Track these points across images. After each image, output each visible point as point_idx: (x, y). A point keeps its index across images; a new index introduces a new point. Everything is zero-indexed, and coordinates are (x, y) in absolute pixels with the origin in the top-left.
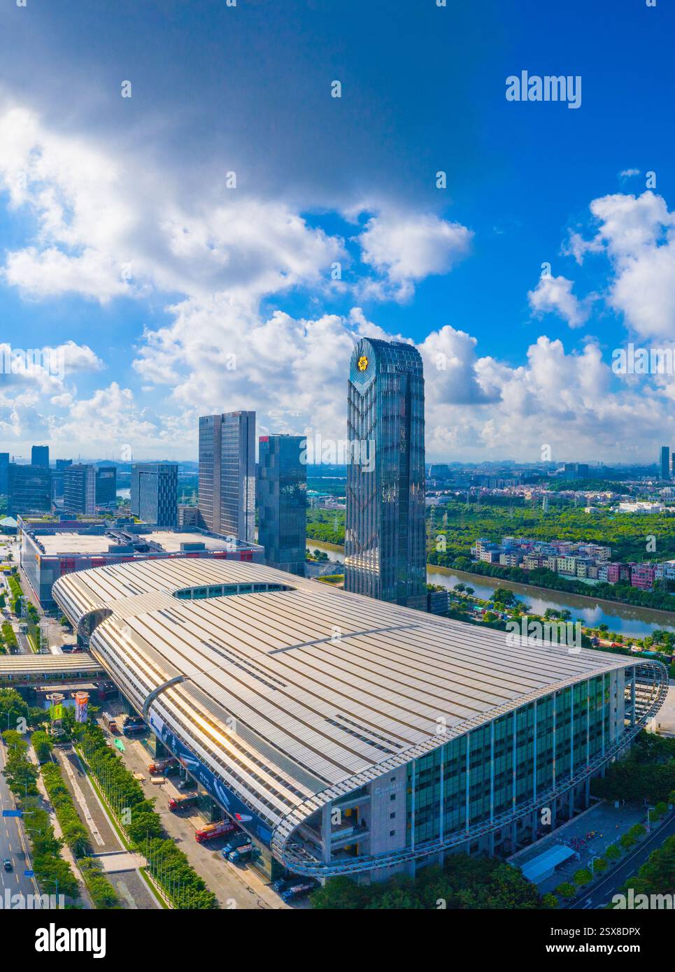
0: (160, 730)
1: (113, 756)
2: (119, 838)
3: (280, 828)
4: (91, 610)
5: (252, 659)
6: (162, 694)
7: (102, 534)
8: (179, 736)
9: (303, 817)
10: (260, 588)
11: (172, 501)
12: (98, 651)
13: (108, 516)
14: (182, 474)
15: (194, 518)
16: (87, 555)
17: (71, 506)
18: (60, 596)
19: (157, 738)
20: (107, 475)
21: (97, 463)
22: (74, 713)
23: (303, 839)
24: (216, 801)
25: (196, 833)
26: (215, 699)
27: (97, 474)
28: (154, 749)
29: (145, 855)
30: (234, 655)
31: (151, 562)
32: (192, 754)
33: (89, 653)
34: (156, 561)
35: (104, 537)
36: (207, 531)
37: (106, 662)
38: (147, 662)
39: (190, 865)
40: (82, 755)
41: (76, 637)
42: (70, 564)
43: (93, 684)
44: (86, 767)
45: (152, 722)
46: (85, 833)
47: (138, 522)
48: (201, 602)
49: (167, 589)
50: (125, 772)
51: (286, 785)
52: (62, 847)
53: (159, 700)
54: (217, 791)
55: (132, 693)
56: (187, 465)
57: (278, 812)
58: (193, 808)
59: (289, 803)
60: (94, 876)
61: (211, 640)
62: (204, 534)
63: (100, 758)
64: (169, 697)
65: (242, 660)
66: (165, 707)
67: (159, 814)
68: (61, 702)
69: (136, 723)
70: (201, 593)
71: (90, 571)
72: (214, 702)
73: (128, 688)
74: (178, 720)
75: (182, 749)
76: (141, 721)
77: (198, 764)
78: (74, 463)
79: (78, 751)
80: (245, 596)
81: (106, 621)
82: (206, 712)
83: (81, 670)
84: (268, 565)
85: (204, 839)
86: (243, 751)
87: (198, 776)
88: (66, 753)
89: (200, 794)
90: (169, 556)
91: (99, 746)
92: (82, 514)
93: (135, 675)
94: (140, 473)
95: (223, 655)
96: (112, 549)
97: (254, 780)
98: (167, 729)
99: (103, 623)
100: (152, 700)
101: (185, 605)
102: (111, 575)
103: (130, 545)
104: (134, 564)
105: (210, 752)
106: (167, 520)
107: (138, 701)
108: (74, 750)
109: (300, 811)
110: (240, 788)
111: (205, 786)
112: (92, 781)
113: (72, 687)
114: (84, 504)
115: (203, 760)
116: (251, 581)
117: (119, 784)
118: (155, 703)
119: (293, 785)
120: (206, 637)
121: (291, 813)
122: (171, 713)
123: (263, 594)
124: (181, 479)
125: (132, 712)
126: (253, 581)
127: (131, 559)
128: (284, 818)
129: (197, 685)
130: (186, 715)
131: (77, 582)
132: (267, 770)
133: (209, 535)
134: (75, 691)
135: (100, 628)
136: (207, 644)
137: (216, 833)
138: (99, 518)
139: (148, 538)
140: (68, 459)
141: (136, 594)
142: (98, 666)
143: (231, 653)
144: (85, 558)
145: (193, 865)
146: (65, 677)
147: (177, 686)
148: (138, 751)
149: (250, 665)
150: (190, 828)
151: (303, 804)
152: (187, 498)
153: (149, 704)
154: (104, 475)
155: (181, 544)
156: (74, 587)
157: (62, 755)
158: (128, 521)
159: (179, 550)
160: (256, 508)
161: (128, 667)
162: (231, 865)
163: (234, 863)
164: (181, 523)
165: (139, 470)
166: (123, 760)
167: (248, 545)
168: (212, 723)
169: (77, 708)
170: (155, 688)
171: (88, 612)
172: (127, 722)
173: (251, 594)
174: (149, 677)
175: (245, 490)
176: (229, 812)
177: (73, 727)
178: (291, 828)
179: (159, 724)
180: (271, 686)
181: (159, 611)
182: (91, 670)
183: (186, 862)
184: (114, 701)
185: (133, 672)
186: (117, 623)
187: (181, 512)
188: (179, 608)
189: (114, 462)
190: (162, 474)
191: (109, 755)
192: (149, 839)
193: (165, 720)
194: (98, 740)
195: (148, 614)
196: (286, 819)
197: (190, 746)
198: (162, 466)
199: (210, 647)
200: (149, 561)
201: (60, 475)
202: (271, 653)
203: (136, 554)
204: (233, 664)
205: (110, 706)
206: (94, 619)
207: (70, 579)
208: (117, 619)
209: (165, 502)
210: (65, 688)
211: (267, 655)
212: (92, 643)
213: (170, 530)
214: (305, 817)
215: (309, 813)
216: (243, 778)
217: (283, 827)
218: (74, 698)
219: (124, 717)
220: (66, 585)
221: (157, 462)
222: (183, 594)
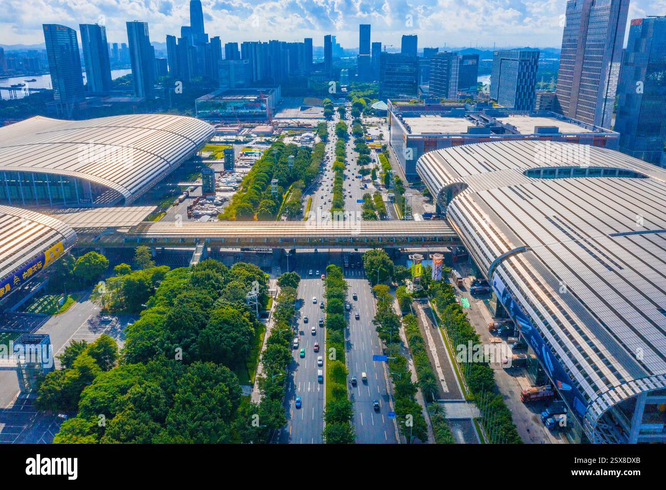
0: (502, 293)
1: (461, 312)
2: (460, 388)
3: (594, 404)
4: (449, 183)
5: (593, 239)
6: (506, 261)
7: (463, 116)
8: (517, 300)
9: (618, 400)
10: (610, 172)
11: (531, 87)
12: (453, 219)
13: (469, 100)
14: (542, 61)
15: (550, 103)
16: (448, 135)
17: (436, 91)
18: (423, 171)
19: (498, 299)
20: (470, 62)
21: (461, 51)
22: (431, 272)
23: (614, 422)
24: (542, 365)
25: (522, 393)
26: (552, 271)
27: (460, 61)
28: (495, 309)
29: (479, 407)
30: (575, 233)
31: (505, 143)
32: (527, 318)
33: (446, 220)
34: (510, 142)
35: (464, 119)
36: (562, 116)
37: (460, 229)
38: (495, 232)
39: (514, 423)
40: (436, 309)
41: (435, 206)
42: (432, 143)
43: (448, 248)
44: (438, 320)
45: (495, 285)
46: (435, 380)
47: (496, 106)
48: (549, 182)
49: (518, 168)
50: (469, 326)
51: (607, 363)
52: (417, 391)
53: (503, 266)
54: (544, 355)
55: (480, 258)
56: (549, 52)
57: (596, 388)
58: (522, 368)
59: (607, 382)
60: (439, 421)
61: (555, 217)
62: (559, 119)
63: (450, 312)
64: (512, 264)
65: (582, 238)
66: (507, 272)
67: (493, 370)
68: (421, 261)
69: (481, 284)
70: (550, 173)
71: (450, 150)
72: (552, 273)
73: (477, 253)
74: (517, 286)
75: (518, 312)
76: (485, 283)
77: (530, 328)
78: (440, 51)
79: (432, 305)
80: (593, 179)
81: (461, 194)
82: (543, 282)
83: (438, 235)
84: (621, 151)
85: (528, 400)
86: (572, 322)
87: (529, 340)
88: (423, 306)
89: (529, 356)
90: (523, 138)
91: (450, 303)
92: (445, 99)
93: (484, 242)
94: (502, 59)
95: (565, 232)
96: (471, 130)
97: (578, 352)
98: (507, 293)
99: (459, 195)
100: (496, 266)
101: (534, 183)
102: (468, 153)
103: (487, 126)
104: (490, 144)
105: (542, 318)
106: (524, 106)
107: (484, 265)
108: (429, 304)
109: (616, 392)
110: (564, 357)
111: (534, 349)
112: (442, 333)
113: (431, 249)
114: (447, 89)
115: (536, 325)
116: (601, 165)
117: (463, 337)
118: (499, 268)
119: (614, 365)
120: (551, 214)
121: (607, 392)
122: (512, 279)
123: (612, 179)
124: (542, 65)
125: (479, 275)
126: (604, 166)
127: (488, 140)
128: (600, 395)
129: (538, 256)
130: (524, 282)
131: (438, 158)
132: (591, 345)
133: (564, 119)
134: (433, 253)
135: (456, 199)
136: (550, 220)
137: (539, 396)
138: (461, 102)
139: (504, 121)
140: (434, 47)
141: (490, 171)
142: (453, 232)
143: (572, 231)
144: (446, 137)
145: (516, 424)
146: (425, 241)
147: (520, 255)
148: (481, 310)
149: (589, 244)
150: (517, 387)
151: (620, 386)
152: (545, 84)
153: (493, 269)
154: (468, 62)
155: (536, 127)
156: (435, 162)
157: (420, 308)
158: (487, 105)
159: (533, 133)
160: (616, 95)
161: (478, 234)
162: (546, 430)
163: (550, 429)
164: (537, 107)
165: (502, 56)
166: (468, 317)
167: (602, 131)
168: (548, 292)
169: (433, 268)
170: (501, 254)
171: (446, 184)
172: (474, 284)
173: (600, 178)
174: (496, 245)
175: (607, 76)
176: (552, 378)
177: (429, 284)
178: (605, 408)
179: (501, 287)
180: (607, 266)
181: (510, 187)
182: (446, 235)
183: (510, 419)
184: (465, 263)
185: (482, 239)
186: (471, 195)
187: (539, 97)
188: (528, 186)
189: (477, 50)
190: (523, 61)
191: (457, 310)
192: (484, 391)
193: (506, 285)
194: (449, 297)
195: (499, 189)
196: (601, 397)
197: (526, 311)
198: (523, 52)
199: (553, 223)
200: (504, 142)
201: (427, 63)
202: (613, 235)
203: (492, 135)
204: (573, 242)
205: (461, 267)
206: (451, 192)
207: (432, 156)
208: (472, 192)
209: (523, 88)
210: (424, 250)
211: (608, 237)
212: (449, 212)
213: (526, 114)
214: (619, 400)
215: (624, 396)
216: (569, 348)
217: (598, 404)
218: (432, 259)
219: (472, 278)
220: (429, 161)
221: (519, 49)
222: (534, 173)
